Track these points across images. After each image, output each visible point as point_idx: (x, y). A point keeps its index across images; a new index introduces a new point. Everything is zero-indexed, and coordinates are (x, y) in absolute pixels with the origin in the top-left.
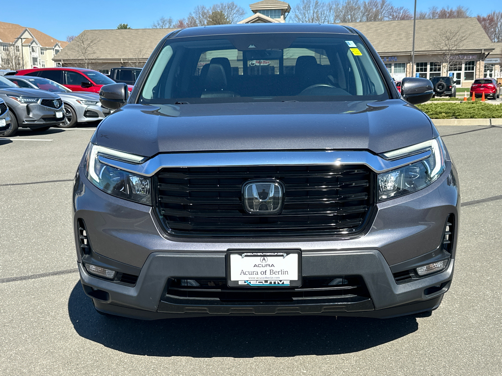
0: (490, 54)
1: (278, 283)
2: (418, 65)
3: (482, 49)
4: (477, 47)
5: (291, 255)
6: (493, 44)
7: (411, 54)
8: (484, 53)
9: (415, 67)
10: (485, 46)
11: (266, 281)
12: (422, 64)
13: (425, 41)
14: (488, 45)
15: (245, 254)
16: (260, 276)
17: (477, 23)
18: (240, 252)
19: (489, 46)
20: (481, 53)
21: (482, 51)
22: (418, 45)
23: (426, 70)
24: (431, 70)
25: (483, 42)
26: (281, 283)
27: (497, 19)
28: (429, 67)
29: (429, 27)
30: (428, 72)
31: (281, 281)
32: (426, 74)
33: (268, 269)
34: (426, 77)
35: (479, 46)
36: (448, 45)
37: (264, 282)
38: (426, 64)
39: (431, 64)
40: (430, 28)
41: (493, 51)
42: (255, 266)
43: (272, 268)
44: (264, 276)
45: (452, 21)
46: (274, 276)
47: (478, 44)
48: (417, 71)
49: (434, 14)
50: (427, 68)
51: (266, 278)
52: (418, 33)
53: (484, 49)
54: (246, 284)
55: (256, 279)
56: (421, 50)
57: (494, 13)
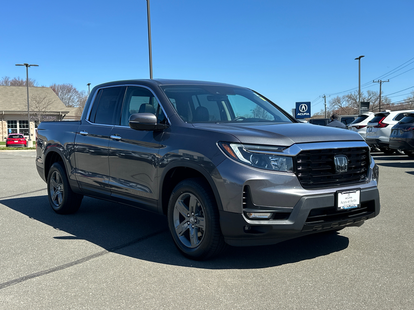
0: (66, 116)
1: (354, 207)
2: (9, 122)
3: (60, 112)
4: (56, 110)
5: (358, 191)
6: (67, 108)
7: (3, 113)
8: (62, 115)
9: (6, 124)
10: (61, 109)
11: (350, 206)
12: (12, 122)
13: (13, 104)
14: (64, 109)
15: (344, 192)
16: (347, 203)
17: (52, 92)
18: (341, 191)
19: (66, 109)
20: (60, 114)
21: (60, 113)
22: (7, 106)
23: (16, 127)
24: (20, 127)
25: (60, 106)
26: (354, 206)
27: (58, 90)
28: (18, 124)
29: (14, 92)
30: (18, 128)
31: (354, 205)
32: (17, 129)
33: (350, 199)
34: (16, 132)
35: (57, 109)
36: (38, 108)
37: (349, 206)
38: (16, 122)
39: (20, 122)
40: (16, 93)
41: (68, 113)
42: (346, 198)
43: (351, 199)
44: (349, 203)
45: (32, 89)
46: (352, 203)
47: (56, 108)
48: (9, 127)
49: (6, 82)
50: (17, 125)
51: (349, 204)
52: (6, 96)
53: (61, 112)
54: (343, 208)
55: (346, 205)
56: (10, 110)
57: (55, 85)
